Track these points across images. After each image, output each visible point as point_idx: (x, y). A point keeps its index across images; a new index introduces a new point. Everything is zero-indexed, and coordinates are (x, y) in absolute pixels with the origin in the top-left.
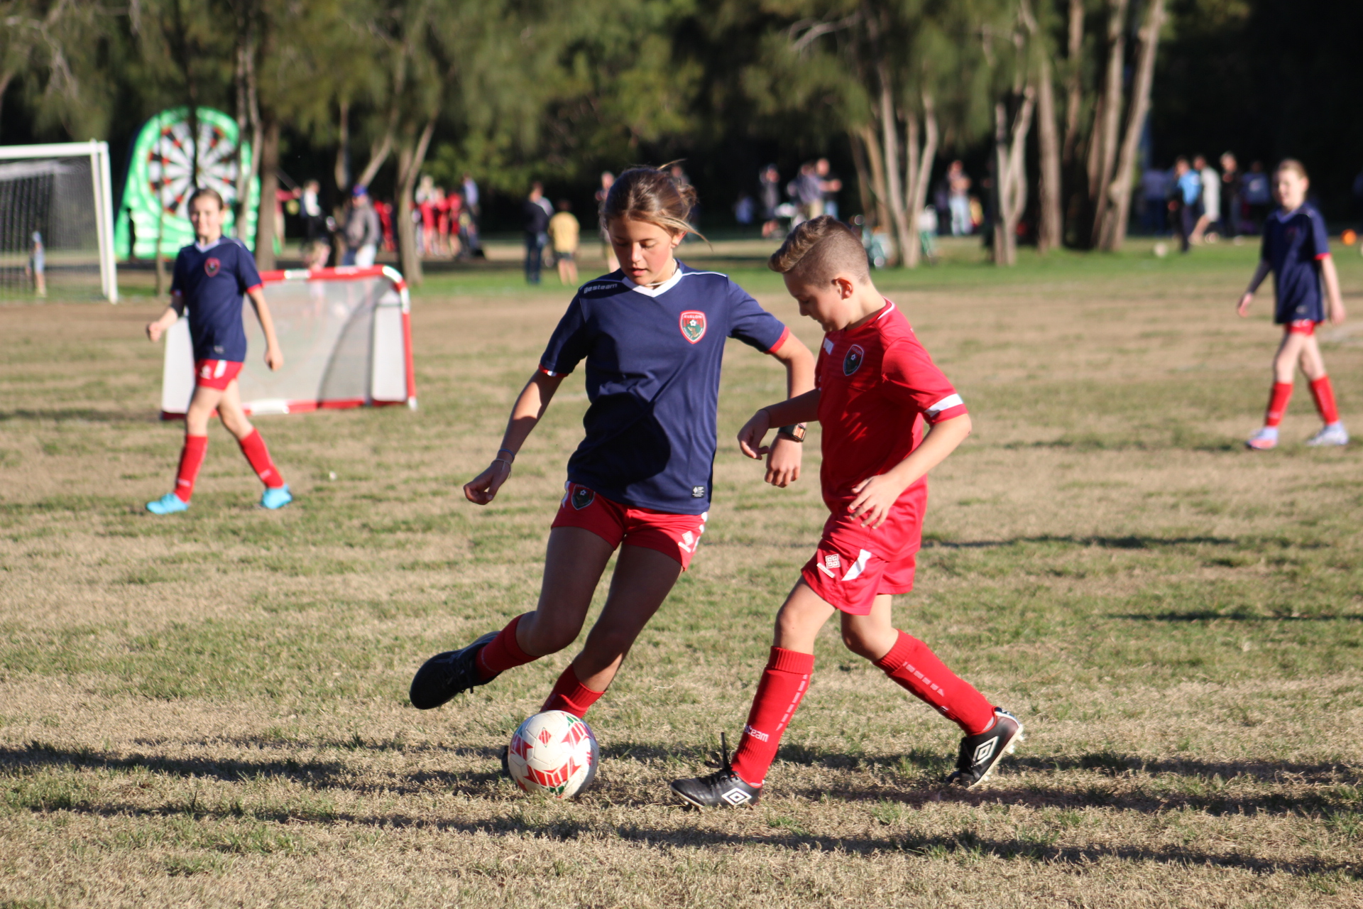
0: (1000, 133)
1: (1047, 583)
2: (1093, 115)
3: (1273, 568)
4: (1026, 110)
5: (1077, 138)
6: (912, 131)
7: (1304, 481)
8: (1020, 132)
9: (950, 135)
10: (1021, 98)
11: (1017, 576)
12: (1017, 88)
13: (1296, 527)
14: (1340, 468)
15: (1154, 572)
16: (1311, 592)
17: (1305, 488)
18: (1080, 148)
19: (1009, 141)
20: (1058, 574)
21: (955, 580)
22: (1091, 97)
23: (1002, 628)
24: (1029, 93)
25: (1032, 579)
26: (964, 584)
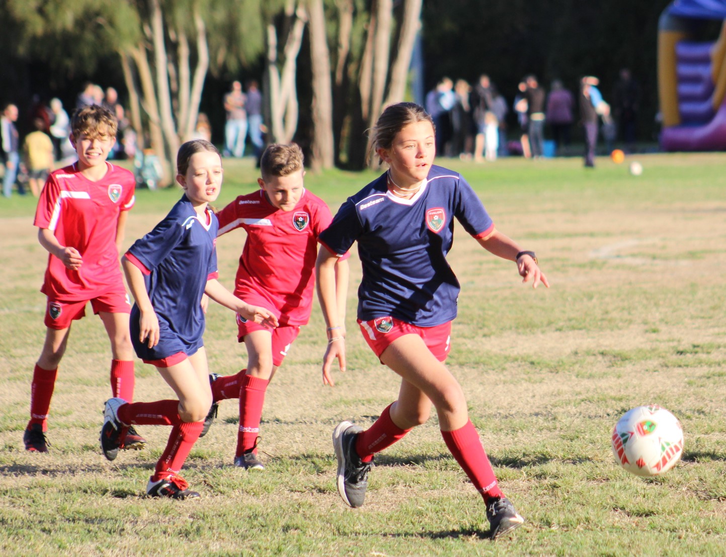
0: (272, 54)
1: (310, 499)
2: (365, 35)
3: (534, 482)
4: (298, 31)
5: (349, 58)
6: (184, 51)
7: (566, 397)
8: (292, 52)
9: (221, 57)
10: (294, 17)
11: (280, 493)
12: (289, 10)
13: (557, 441)
14: (603, 383)
15: (416, 488)
16: (570, 506)
17: (568, 403)
18: (352, 68)
19: (281, 62)
20: (322, 491)
21: (219, 498)
22: (363, 17)
23: (264, 545)
24: (301, 13)
25: (296, 496)
26: (228, 502)
